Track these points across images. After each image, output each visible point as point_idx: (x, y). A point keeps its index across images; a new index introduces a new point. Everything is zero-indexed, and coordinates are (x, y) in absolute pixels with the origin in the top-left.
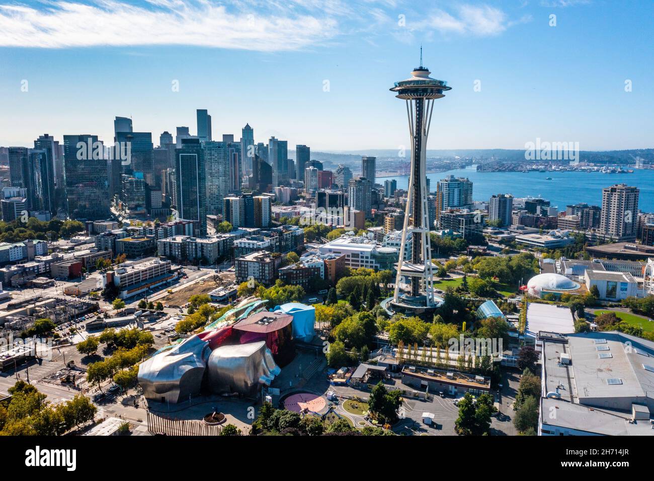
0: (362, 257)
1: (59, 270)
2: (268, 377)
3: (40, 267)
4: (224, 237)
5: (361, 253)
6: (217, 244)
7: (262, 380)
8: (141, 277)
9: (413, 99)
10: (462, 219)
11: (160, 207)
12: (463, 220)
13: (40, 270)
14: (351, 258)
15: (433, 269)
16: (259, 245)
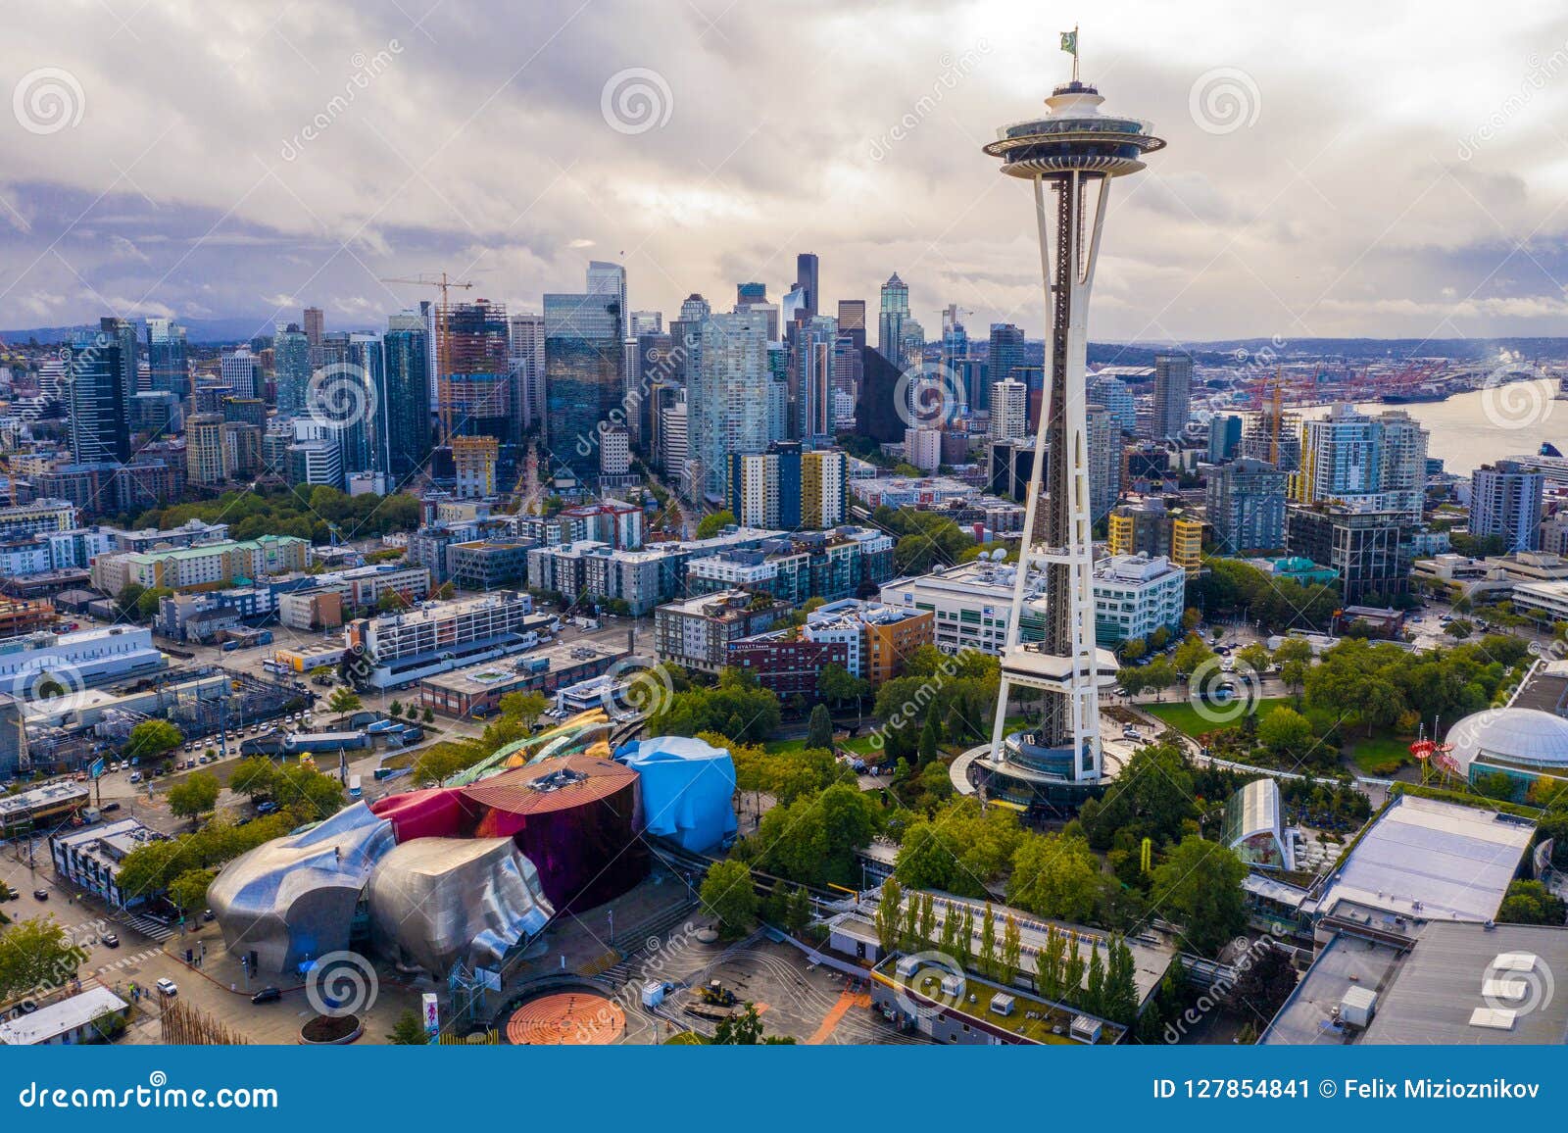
0: (988, 622)
1: (293, 608)
2: (502, 936)
3: (257, 600)
4: (684, 550)
5: (986, 611)
6: (656, 566)
7: (484, 939)
8: (436, 637)
9: (1045, 176)
10: (1342, 528)
11: (625, 470)
12: (1345, 532)
13: (258, 606)
14: (959, 623)
15: (1101, 672)
16: (744, 574)
